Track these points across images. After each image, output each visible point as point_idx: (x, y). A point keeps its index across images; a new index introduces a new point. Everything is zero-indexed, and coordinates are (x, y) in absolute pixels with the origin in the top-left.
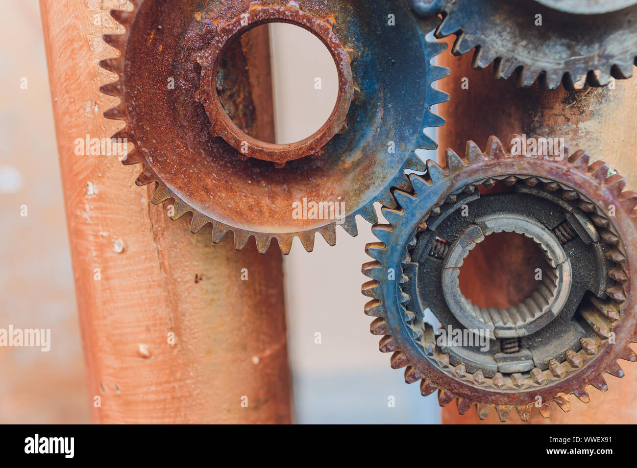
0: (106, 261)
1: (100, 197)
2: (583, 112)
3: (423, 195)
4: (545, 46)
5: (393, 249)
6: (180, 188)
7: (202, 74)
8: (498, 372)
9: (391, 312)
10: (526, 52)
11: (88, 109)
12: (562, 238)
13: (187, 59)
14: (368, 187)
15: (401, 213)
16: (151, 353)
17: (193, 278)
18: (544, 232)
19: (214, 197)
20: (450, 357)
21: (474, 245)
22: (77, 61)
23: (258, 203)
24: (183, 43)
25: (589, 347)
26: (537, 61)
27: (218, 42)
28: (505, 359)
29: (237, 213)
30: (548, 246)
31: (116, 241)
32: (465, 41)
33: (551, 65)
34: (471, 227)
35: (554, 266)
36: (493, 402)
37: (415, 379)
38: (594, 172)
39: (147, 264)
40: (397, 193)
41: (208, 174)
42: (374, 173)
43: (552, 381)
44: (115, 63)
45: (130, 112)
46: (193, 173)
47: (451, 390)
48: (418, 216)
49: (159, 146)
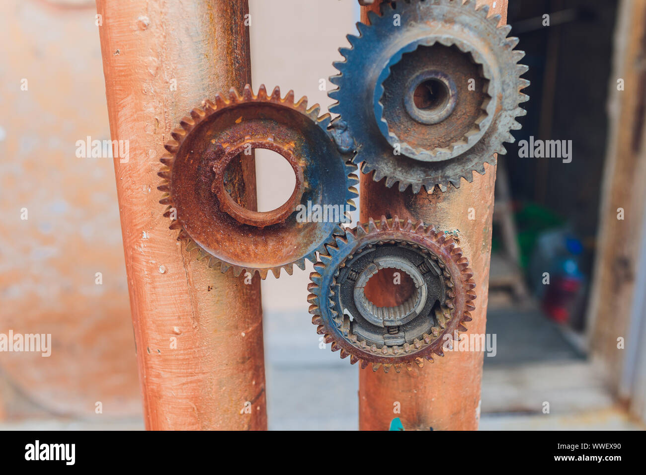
0: (153, 277)
1: (150, 241)
2: (439, 197)
3: (343, 249)
4: (411, 171)
5: (325, 278)
6: (203, 242)
7: (216, 178)
8: (385, 345)
9: (324, 313)
10: (401, 174)
11: (144, 189)
12: (423, 271)
13: (207, 165)
14: (312, 242)
15: (330, 258)
16: (181, 332)
17: (207, 288)
18: (412, 269)
19: (222, 246)
20: (358, 337)
21: (372, 275)
22: (138, 161)
23: (248, 249)
24: (203, 156)
25: (434, 333)
26: (407, 178)
27: (226, 160)
28: (389, 338)
29: (235, 255)
30: (414, 276)
31: (160, 267)
32: (367, 167)
33: (415, 181)
34: (371, 265)
35: (417, 287)
36: (380, 362)
37: (337, 349)
38: (437, 239)
39: (179, 281)
40: (328, 246)
41: (218, 231)
42: (315, 234)
43: (414, 351)
44: (167, 174)
45: (175, 200)
46: (209, 231)
47: (357, 356)
48: (340, 261)
49: (190, 217)
